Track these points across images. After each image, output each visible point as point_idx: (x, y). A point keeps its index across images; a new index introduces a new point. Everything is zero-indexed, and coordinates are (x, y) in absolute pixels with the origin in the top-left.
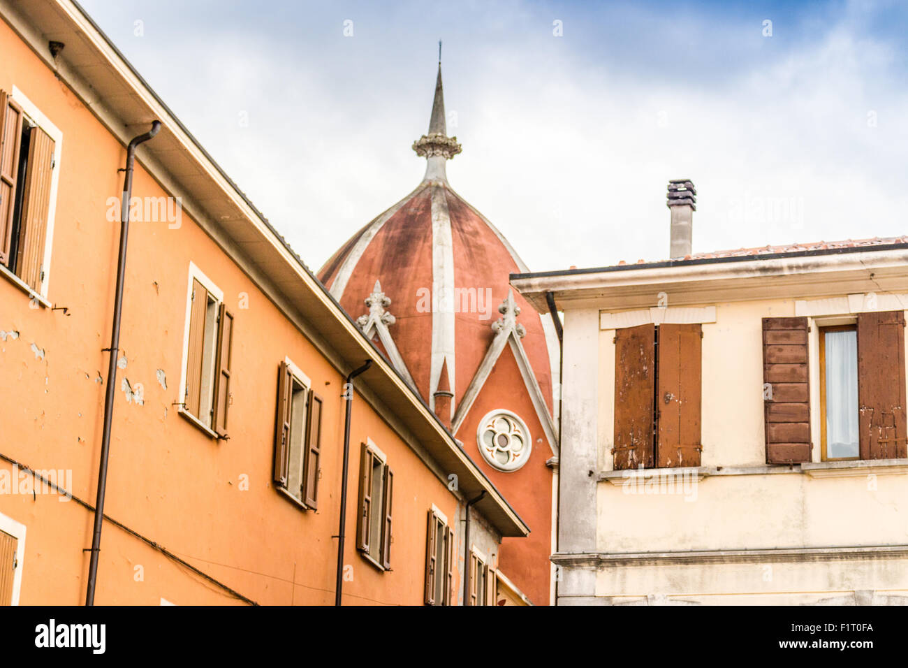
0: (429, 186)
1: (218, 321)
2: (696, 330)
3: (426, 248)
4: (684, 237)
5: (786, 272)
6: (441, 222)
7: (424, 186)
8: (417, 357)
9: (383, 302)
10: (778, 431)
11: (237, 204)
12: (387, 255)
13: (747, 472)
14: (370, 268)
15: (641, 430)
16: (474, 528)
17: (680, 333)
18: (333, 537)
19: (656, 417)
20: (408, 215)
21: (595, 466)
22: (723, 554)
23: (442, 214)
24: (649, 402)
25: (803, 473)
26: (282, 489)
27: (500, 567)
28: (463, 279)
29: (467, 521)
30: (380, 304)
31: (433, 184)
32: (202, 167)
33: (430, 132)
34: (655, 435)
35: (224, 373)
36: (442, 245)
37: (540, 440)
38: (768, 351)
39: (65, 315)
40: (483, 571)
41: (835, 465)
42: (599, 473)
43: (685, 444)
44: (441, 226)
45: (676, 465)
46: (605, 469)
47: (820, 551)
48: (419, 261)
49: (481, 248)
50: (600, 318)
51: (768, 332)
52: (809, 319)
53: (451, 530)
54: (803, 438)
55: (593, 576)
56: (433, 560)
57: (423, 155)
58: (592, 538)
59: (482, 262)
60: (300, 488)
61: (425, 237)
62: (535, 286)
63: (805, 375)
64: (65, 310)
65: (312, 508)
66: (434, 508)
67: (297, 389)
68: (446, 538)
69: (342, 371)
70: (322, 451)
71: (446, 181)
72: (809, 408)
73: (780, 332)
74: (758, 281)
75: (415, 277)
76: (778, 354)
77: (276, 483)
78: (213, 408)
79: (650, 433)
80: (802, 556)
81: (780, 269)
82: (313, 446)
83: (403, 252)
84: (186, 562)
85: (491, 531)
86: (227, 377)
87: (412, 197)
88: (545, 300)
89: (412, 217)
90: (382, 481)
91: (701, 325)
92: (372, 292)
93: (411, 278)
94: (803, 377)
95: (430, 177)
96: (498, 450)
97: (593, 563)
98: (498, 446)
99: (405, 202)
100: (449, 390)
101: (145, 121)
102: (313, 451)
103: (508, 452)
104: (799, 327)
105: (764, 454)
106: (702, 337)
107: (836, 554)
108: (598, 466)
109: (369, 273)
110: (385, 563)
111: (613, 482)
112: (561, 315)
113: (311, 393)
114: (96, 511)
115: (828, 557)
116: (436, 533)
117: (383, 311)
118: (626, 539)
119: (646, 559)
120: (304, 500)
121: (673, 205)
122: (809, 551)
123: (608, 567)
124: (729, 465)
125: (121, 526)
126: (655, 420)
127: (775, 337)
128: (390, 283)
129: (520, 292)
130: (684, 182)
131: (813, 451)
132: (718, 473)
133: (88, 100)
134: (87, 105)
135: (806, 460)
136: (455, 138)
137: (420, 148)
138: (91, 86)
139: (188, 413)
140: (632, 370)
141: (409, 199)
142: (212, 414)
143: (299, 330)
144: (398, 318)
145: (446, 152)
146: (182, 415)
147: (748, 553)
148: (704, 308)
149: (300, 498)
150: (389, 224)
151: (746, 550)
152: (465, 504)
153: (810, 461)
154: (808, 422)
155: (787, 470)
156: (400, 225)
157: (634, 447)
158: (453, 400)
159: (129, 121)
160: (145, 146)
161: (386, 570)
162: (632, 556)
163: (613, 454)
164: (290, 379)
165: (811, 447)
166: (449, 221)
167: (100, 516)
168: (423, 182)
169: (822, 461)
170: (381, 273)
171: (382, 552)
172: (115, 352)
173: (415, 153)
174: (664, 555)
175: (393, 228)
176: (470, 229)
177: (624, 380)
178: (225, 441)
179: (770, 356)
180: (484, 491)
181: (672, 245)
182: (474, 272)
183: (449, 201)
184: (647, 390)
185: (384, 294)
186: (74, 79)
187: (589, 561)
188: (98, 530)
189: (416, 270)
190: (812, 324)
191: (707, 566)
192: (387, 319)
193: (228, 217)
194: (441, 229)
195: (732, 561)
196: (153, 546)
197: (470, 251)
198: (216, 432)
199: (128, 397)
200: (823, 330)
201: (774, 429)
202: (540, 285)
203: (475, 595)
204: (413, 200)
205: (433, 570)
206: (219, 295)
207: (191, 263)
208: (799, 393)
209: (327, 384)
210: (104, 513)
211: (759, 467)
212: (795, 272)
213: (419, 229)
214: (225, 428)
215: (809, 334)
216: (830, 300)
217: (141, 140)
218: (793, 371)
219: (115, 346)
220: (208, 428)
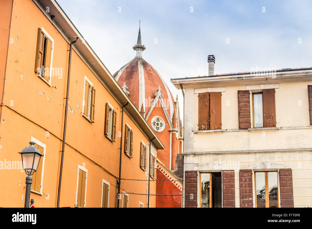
0: (137, 58)
1: (92, 91)
2: (220, 94)
3: (137, 75)
4: (212, 70)
5: (244, 78)
6: (141, 67)
7: (136, 58)
8: (135, 103)
9: (126, 88)
10: (242, 120)
11: (97, 60)
12: (127, 76)
13: (234, 131)
14: (123, 79)
15: (206, 120)
16: (152, 146)
17: (216, 94)
18: (119, 149)
19: (210, 117)
20: (132, 66)
21: (193, 129)
22: (228, 152)
23: (141, 65)
24: (208, 112)
25: (249, 131)
26: (107, 136)
27: (157, 157)
28: (147, 82)
29: (150, 145)
30: (125, 89)
31: (138, 57)
32: (89, 50)
33: (137, 44)
34: (209, 121)
35: (93, 105)
36: (141, 73)
37: (167, 124)
38: (239, 99)
39: (55, 89)
40: (153, 158)
41: (257, 129)
42: (194, 131)
43: (217, 123)
44: (141, 68)
45: (215, 129)
46: (196, 130)
47: (253, 151)
48: (135, 78)
49: (151, 74)
50: (194, 90)
51: (239, 94)
52: (250, 91)
53: (146, 147)
54: (249, 122)
55: (193, 158)
56: (142, 155)
57: (135, 50)
58: (193, 148)
59: (152, 78)
60: (111, 136)
61: (137, 71)
62: (177, 82)
63: (249, 105)
64: (55, 87)
65: (114, 141)
66: (142, 142)
67: (110, 110)
68: (145, 149)
69: (121, 105)
70: (116, 126)
71: (142, 57)
72: (250, 114)
73: (242, 94)
74: (237, 81)
75: (134, 82)
76: (242, 100)
77: (105, 134)
78: (90, 114)
79: (208, 121)
80: (248, 153)
81: (243, 77)
82: (114, 125)
83: (131, 75)
84: (85, 155)
85: (155, 148)
86: (94, 106)
87: (133, 61)
88: (180, 86)
89: (133, 66)
90: (130, 134)
91: (221, 92)
92: (123, 86)
93: (133, 82)
94: (248, 106)
95: (137, 56)
96: (156, 127)
97: (193, 155)
98: (156, 126)
99: (131, 62)
100: (144, 111)
101: (75, 37)
102: (114, 126)
103: (159, 127)
104: (247, 93)
105: (238, 126)
106: (221, 96)
107: (258, 152)
108: (194, 129)
109: (122, 80)
110: (131, 156)
111: (198, 133)
112: (184, 90)
113: (113, 111)
114: (63, 141)
115: (255, 153)
116: (143, 149)
117: (126, 90)
118: (202, 148)
119: (207, 154)
120: (112, 139)
121: (209, 62)
122: (250, 151)
123: (197, 156)
124: (229, 129)
125: (69, 145)
126: (209, 117)
127: (241, 96)
128: (128, 83)
129: (173, 83)
130: (212, 56)
131: (251, 125)
132: (226, 131)
133: (60, 31)
134: (60, 33)
135: (249, 128)
136: (144, 46)
137: (135, 48)
138: (61, 28)
139: (85, 116)
140: (203, 104)
141: (132, 62)
142: (90, 116)
143: (111, 94)
144: (130, 92)
145: (142, 49)
146: (83, 116)
147: (234, 152)
148: (222, 88)
149: (111, 138)
150: (127, 68)
151: (234, 151)
152: (149, 141)
153: (251, 128)
154: (250, 118)
155: (244, 130)
156: (130, 68)
157: (204, 124)
158: (145, 114)
159: (70, 37)
160: (74, 44)
161: (131, 158)
162: (204, 153)
163: (198, 126)
164: (109, 107)
165: (251, 124)
166: (143, 67)
167: (64, 142)
168: (136, 57)
169: (253, 128)
170: (125, 81)
171: (130, 153)
172: (67, 99)
173: (133, 49)
174: (212, 153)
175: (128, 69)
176: (148, 69)
177: (201, 107)
178: (93, 123)
179: (240, 100)
180: (154, 137)
181: (209, 72)
182: (150, 80)
183: (142, 62)
184: (207, 109)
185: (126, 86)
186: (57, 26)
187: (192, 154)
188: (64, 146)
189: (135, 80)
190: (250, 92)
191: (223, 155)
192: (127, 93)
193: (94, 64)
194: (141, 69)
195: (230, 154)
196: (76, 150)
197: (148, 75)
198: (91, 121)
199: (70, 111)
200: (253, 94)
201: (241, 119)
202: (179, 82)
203: (152, 164)
204: (133, 62)
205: (142, 158)
206: (92, 85)
207: (85, 76)
208: (247, 110)
209: (117, 108)
210: (65, 142)
211: (237, 130)
212: (246, 78)
213: (135, 69)
214: (93, 120)
215: (250, 95)
216: (255, 86)
217: (73, 42)
218: (246, 104)
219: (67, 97)
220: (89, 119)
